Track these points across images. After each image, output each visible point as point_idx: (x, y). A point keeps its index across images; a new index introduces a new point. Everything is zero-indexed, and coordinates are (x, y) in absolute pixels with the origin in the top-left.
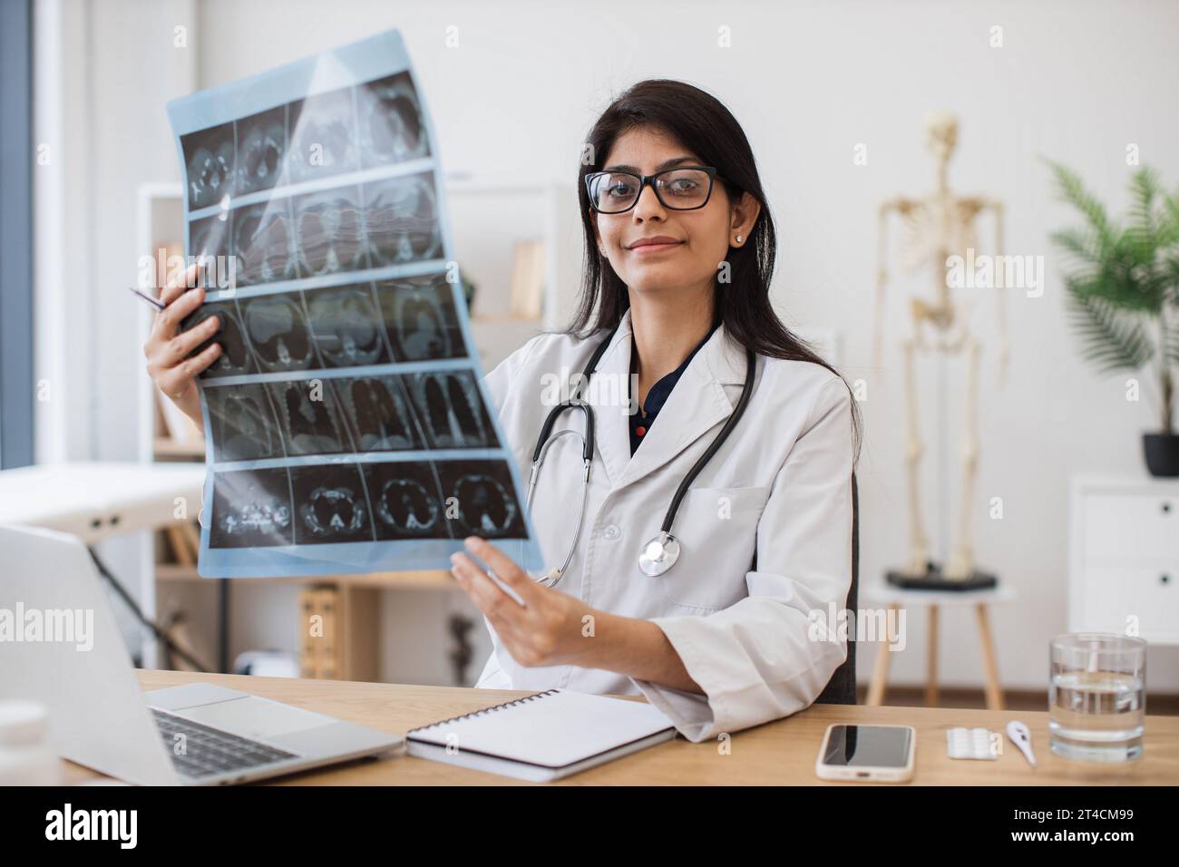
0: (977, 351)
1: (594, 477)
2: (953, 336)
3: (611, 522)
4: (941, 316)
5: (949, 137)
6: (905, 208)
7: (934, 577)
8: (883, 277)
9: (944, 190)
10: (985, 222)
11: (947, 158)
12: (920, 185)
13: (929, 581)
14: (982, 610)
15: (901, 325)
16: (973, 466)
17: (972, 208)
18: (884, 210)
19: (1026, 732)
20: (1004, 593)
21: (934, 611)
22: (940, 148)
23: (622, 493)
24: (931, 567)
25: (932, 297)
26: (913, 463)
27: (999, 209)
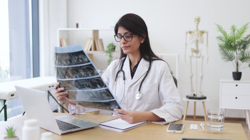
0: (203, 57)
1: (125, 83)
2: (199, 55)
3: (130, 91)
4: (196, 51)
5: (198, 20)
6: (190, 33)
7: (195, 97)
8: (186, 45)
9: (197, 29)
10: (205, 35)
11: (198, 24)
12: (193, 29)
13: (194, 98)
14: (203, 102)
15: (189, 53)
16: (202, 78)
17: (203, 32)
18: (186, 33)
19: (203, 125)
20: (207, 99)
21: (195, 102)
22: (197, 22)
23: (131, 86)
24: (194, 95)
25: (195, 48)
26: (191, 77)
27: (207, 33)
